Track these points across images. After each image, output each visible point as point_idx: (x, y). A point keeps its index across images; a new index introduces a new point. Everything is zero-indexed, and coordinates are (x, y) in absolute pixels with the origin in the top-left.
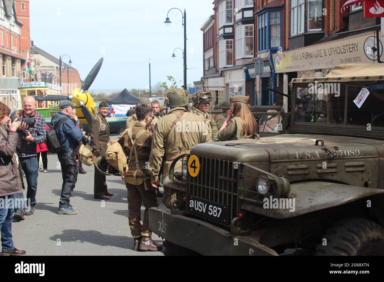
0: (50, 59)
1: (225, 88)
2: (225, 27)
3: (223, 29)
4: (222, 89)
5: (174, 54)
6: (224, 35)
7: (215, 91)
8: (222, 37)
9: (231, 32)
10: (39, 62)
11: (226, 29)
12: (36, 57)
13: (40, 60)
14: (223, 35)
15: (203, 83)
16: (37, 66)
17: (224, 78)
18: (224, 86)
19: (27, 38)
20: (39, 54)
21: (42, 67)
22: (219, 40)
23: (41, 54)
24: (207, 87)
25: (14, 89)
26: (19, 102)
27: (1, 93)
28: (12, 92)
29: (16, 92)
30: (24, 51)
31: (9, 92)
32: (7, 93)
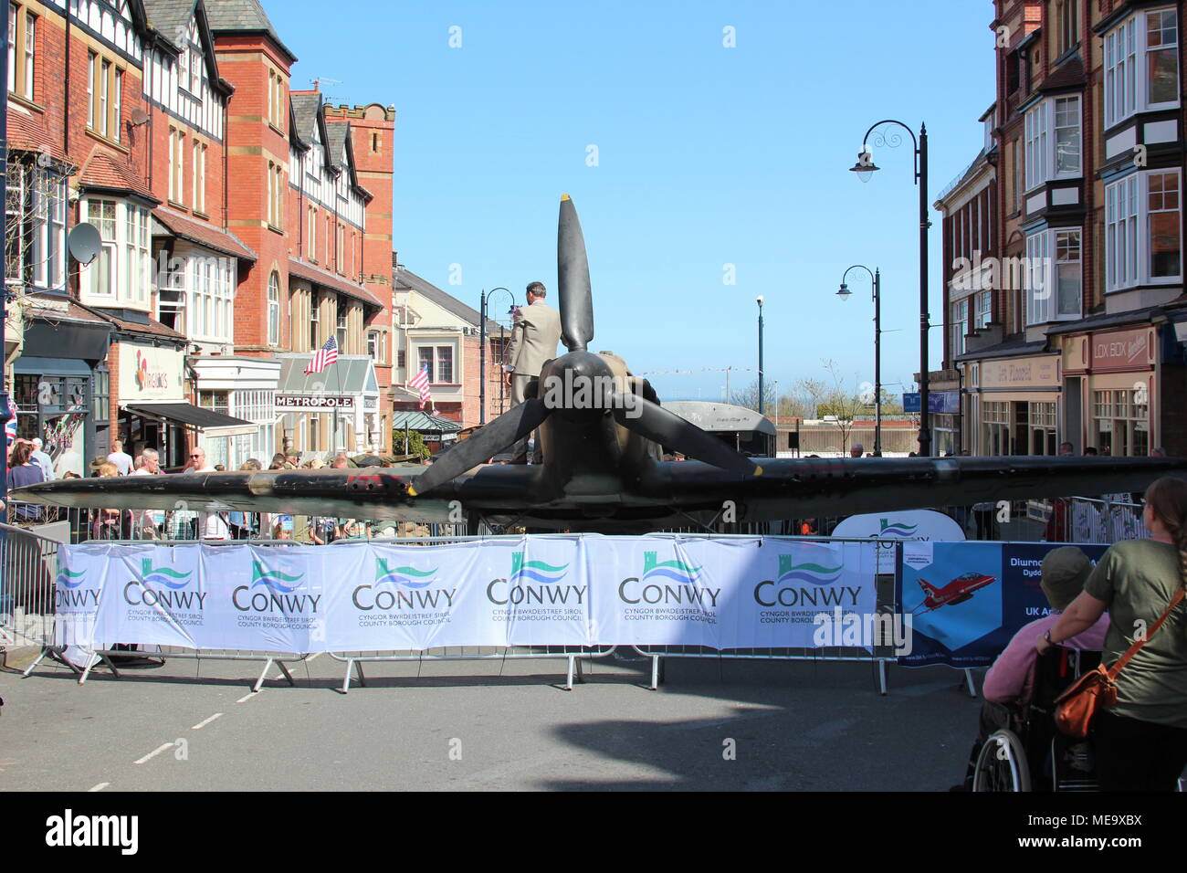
0: (445, 307)
1: (1061, 394)
2: (1051, 186)
3: (1044, 194)
4: (1051, 397)
5: (843, 286)
6: (1050, 213)
7: (1012, 402)
8: (1044, 221)
9: (1076, 201)
10: (411, 313)
11: (1055, 192)
12: (400, 298)
13: (414, 309)
14: (1044, 213)
15: (961, 377)
16: (406, 326)
17: (1060, 357)
18: (1060, 384)
19: (384, 238)
20: (411, 291)
21: (419, 329)
22: (1027, 233)
23: (419, 291)
24: (979, 390)
25: (347, 393)
26: (360, 434)
27: (306, 405)
28: (340, 403)
29: (350, 402)
30: (372, 278)
31: (331, 402)
32: (323, 405)
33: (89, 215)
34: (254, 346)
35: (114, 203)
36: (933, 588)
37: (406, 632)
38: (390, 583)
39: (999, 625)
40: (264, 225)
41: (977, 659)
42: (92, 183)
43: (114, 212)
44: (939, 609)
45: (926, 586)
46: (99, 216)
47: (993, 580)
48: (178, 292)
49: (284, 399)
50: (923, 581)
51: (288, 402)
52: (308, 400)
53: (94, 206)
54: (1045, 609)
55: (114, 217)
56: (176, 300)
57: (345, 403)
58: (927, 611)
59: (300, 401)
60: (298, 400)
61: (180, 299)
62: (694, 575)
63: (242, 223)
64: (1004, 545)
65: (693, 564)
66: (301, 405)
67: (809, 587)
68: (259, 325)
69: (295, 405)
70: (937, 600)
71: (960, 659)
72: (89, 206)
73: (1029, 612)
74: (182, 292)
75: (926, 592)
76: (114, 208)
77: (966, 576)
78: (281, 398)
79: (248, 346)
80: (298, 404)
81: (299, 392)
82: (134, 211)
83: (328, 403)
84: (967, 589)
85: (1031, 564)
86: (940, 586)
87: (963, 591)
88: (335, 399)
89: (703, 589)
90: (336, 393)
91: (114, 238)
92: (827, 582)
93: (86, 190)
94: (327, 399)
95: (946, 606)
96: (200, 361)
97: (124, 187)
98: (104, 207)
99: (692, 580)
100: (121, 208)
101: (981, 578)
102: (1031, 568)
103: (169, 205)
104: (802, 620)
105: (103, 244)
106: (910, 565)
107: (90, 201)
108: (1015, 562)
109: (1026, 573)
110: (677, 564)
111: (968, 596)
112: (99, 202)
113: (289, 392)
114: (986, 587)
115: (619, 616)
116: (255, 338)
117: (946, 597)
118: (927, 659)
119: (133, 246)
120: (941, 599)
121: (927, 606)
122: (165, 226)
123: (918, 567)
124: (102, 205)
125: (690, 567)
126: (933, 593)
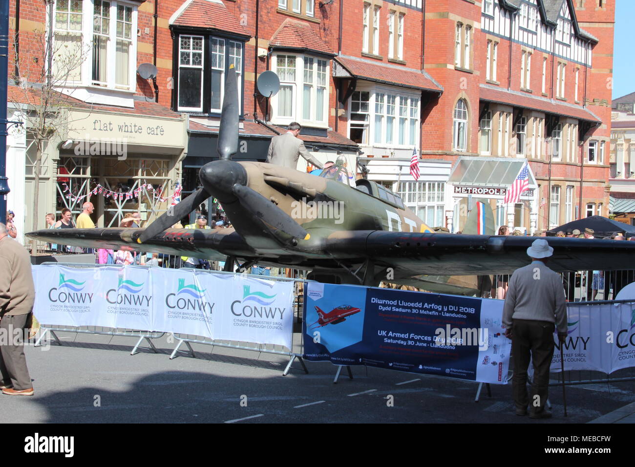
19: (606, 72)
25: (502, 185)
26: (511, 214)
27: (475, 193)
28: (497, 192)
29: (505, 192)
30: (594, 101)
31: (491, 191)
32: (486, 193)
33: (278, 65)
34: (440, 151)
35: (295, 57)
36: (323, 313)
37: (71, 316)
38: (66, 288)
39: (361, 340)
40: (450, 67)
41: (345, 360)
42: (278, 45)
43: (295, 63)
44: (326, 326)
45: (319, 311)
46: (285, 66)
47: (359, 311)
48: (365, 115)
49: (460, 188)
50: (318, 308)
51: (463, 190)
52: (476, 189)
53: (281, 59)
54: (391, 332)
55: (295, 66)
56: (364, 120)
57: (501, 192)
58: (318, 327)
59: (471, 190)
60: (469, 189)
61: (366, 120)
62: (202, 294)
63: (434, 66)
64: (368, 289)
65: (202, 287)
66: (471, 193)
67: (259, 306)
68: (443, 137)
69: (467, 193)
70: (325, 321)
71: (335, 359)
72: (278, 59)
73: (380, 333)
74: (368, 115)
75: (319, 314)
76: (295, 61)
77: (342, 307)
78: (458, 188)
79: (435, 151)
80: (469, 192)
81: (470, 184)
82: (311, 63)
83: (490, 192)
84: (342, 315)
85: (385, 303)
86: (327, 312)
87: (340, 316)
88: (494, 189)
89: (206, 303)
90: (496, 185)
91: (295, 80)
92: (267, 304)
93: (272, 49)
94: (489, 189)
95: (330, 325)
96: (371, 161)
97: (301, 46)
98: (288, 60)
99: (201, 297)
100: (300, 61)
101: (352, 309)
102: (384, 305)
103: (362, 56)
104: (255, 326)
105: (281, 84)
106: (311, 297)
107: (278, 56)
108: (374, 300)
109: (381, 308)
110: (194, 287)
111: (342, 319)
112: (284, 57)
113: (464, 184)
114: (354, 315)
115: (166, 315)
116: (441, 145)
117: (330, 319)
118: (318, 357)
119: (312, 85)
120: (327, 320)
121: (320, 323)
122: (347, 70)
123: (315, 298)
124: (286, 59)
125: (200, 289)
126: (323, 316)
